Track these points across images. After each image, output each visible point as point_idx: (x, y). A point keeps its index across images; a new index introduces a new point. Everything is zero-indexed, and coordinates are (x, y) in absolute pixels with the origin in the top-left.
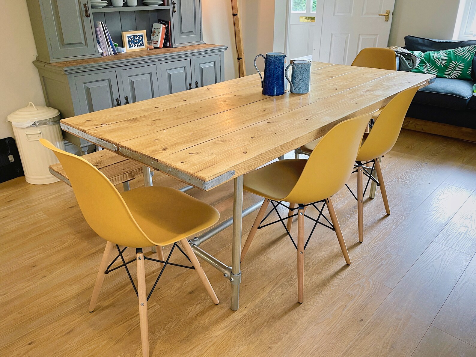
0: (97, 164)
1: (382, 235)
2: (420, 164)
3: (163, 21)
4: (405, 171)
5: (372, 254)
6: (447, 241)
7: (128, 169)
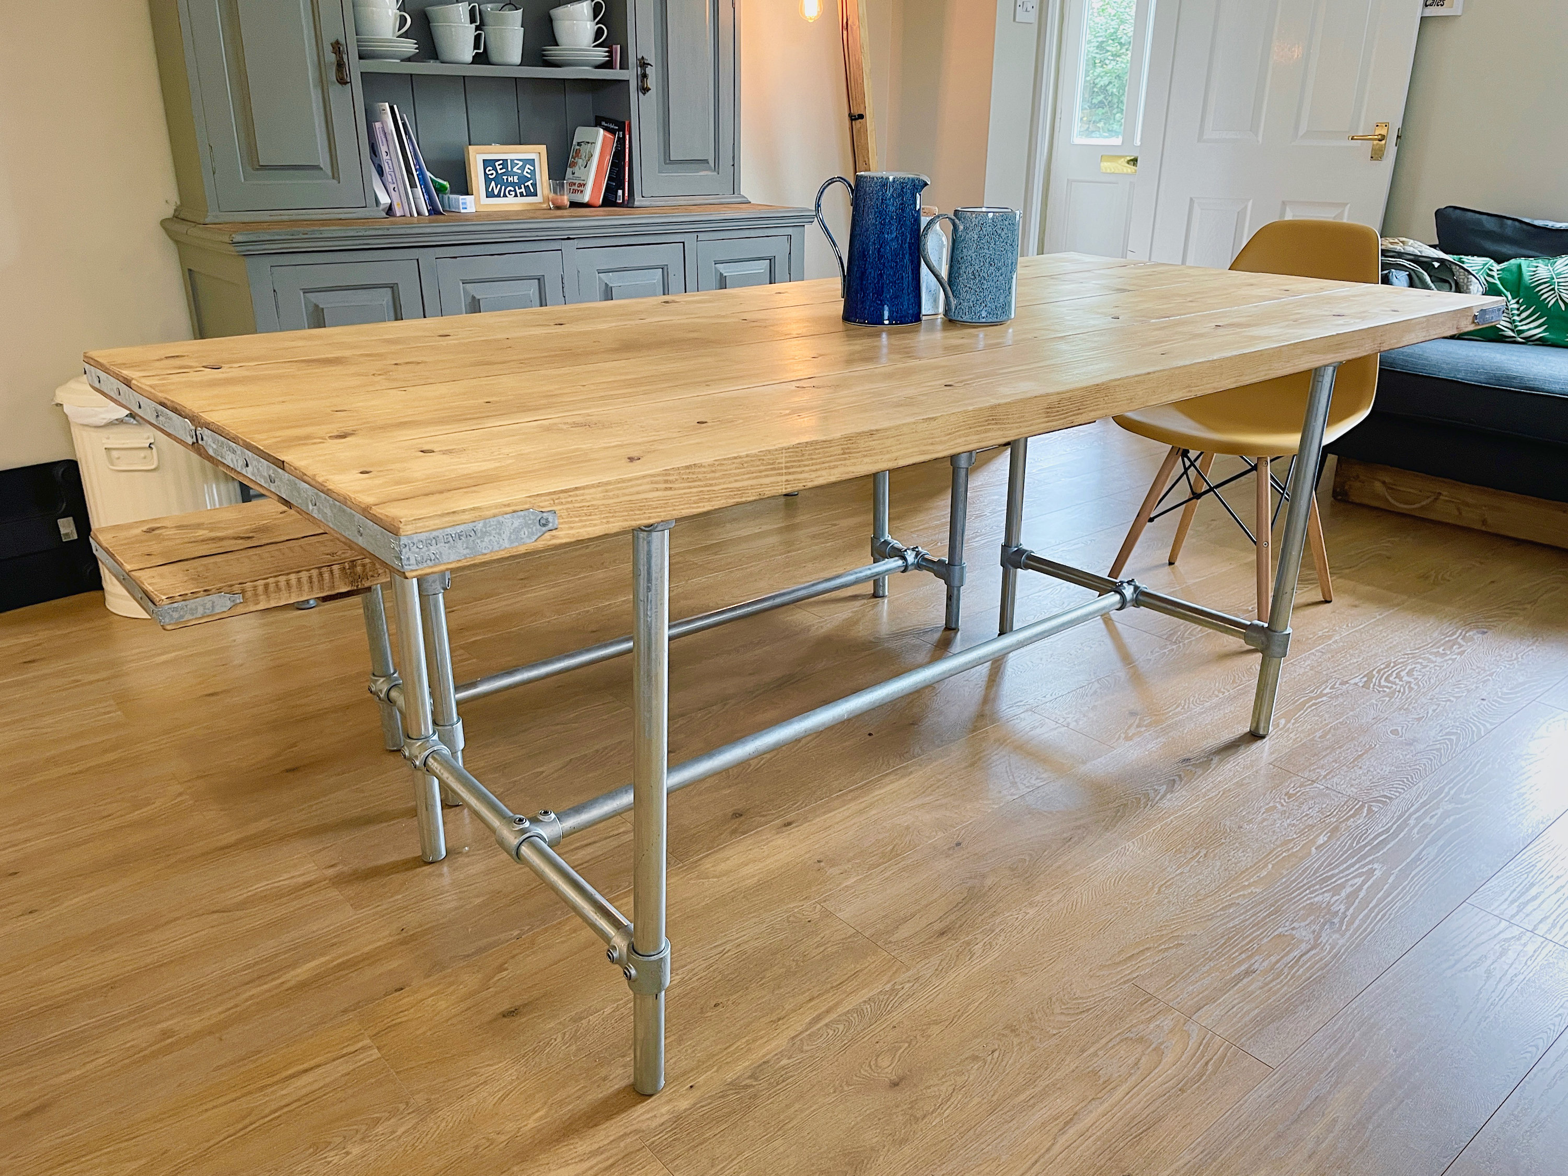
0: (251, 535)
1: (1270, 866)
2: (1458, 634)
3: (608, 120)
4: (1400, 652)
5: (1220, 931)
6: (1518, 906)
7: (343, 553)
